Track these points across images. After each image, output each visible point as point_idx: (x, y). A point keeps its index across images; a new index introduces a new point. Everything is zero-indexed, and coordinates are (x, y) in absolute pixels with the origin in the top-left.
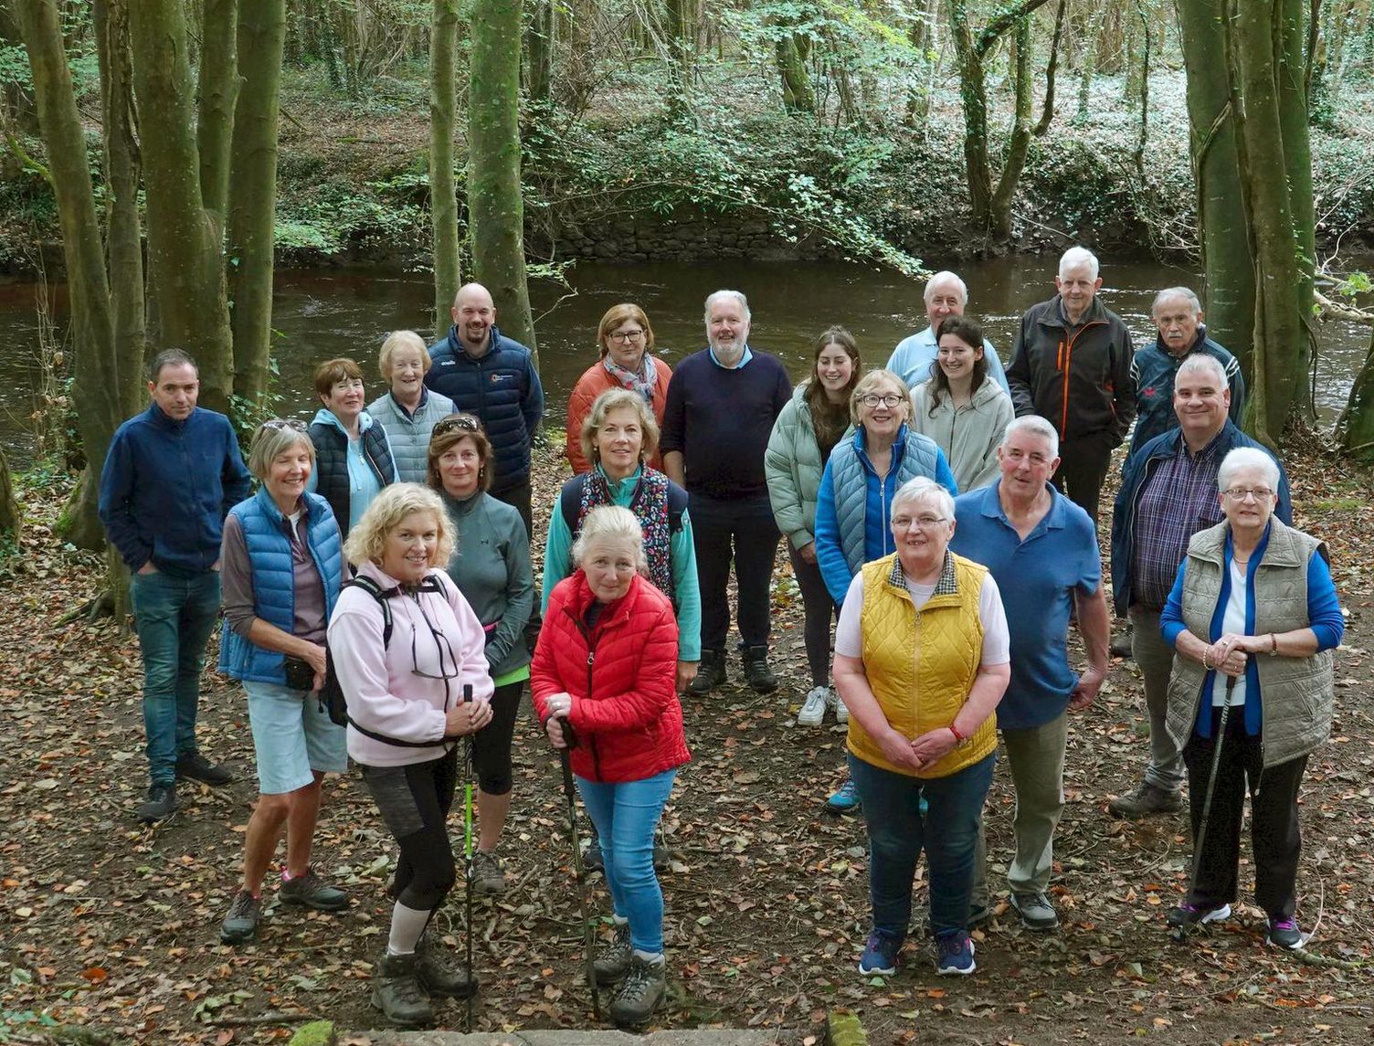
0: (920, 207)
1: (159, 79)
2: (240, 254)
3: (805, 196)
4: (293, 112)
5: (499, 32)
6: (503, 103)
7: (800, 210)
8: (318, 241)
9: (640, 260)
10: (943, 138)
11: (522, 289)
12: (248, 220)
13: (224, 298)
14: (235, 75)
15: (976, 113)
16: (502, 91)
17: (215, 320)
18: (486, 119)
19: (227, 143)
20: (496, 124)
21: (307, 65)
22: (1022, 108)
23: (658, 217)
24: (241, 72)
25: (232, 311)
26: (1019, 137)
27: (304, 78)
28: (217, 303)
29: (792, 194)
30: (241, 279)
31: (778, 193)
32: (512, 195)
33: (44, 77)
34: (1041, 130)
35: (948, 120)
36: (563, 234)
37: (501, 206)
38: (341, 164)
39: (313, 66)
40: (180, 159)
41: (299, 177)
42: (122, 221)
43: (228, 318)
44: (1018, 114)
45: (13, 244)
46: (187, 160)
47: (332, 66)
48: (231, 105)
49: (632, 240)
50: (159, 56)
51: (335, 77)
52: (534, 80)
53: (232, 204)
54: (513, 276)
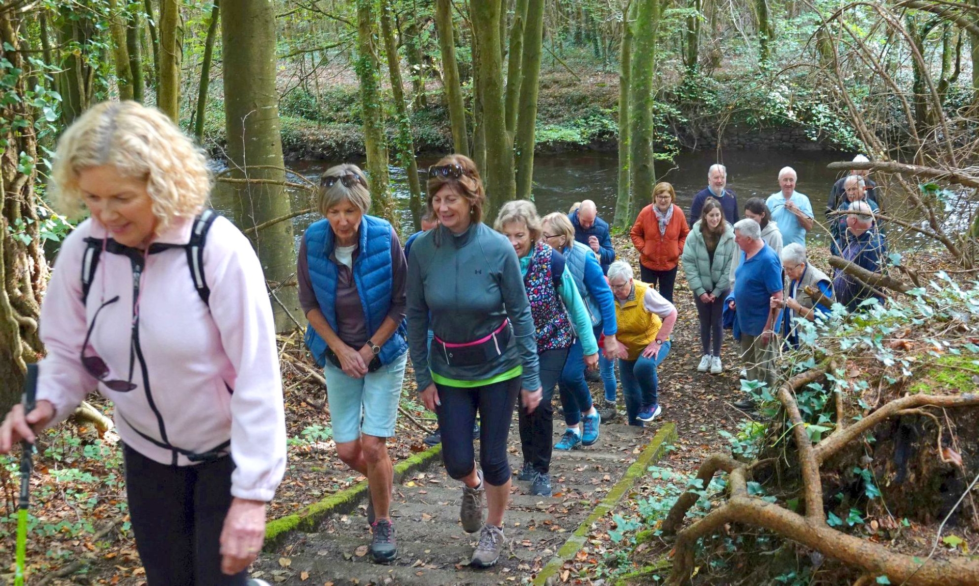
0: (888, 121)
1: (490, 78)
2: (521, 150)
3: (820, 116)
4: (575, 71)
5: (645, 45)
6: (646, 78)
7: (818, 123)
8: (577, 138)
9: (739, 149)
10: (905, 83)
11: (651, 165)
12: (524, 134)
13: (513, 168)
14: (521, 75)
15: (919, 72)
16: (645, 72)
17: (509, 177)
18: (638, 86)
19: (517, 103)
20: (642, 88)
21: (585, 45)
22: (945, 67)
23: (749, 126)
24: (523, 74)
25: (517, 174)
26: (943, 84)
27: (583, 52)
28: (510, 171)
29: (814, 115)
30: (521, 160)
31: (807, 115)
32: (647, 121)
33: (449, 77)
34: (953, 79)
35: (907, 74)
36: (701, 135)
37: (642, 127)
38: (596, 98)
39: (588, 45)
40: (497, 111)
41: (576, 105)
42: (479, 135)
43: (514, 176)
44: (943, 71)
45: (444, 137)
46: (500, 111)
47: (596, 46)
48: (519, 88)
49: (736, 138)
50: (491, 69)
51: (597, 52)
52: (690, 54)
53: (518, 129)
54: (647, 160)
